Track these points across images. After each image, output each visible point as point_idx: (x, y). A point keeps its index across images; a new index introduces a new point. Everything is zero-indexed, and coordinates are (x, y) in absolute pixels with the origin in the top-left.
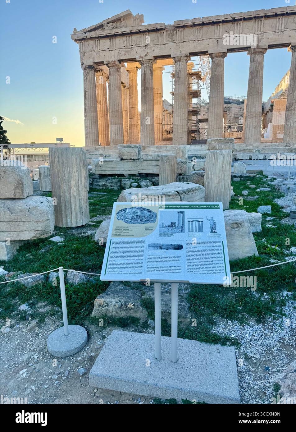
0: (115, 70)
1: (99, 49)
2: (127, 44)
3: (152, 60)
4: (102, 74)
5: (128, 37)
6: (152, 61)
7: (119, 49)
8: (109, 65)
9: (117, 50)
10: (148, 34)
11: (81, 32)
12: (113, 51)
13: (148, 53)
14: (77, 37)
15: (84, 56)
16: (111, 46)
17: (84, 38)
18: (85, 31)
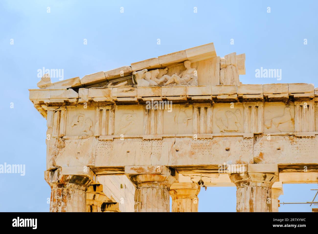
0: (157, 192)
1: (113, 134)
2: (199, 127)
3: (273, 173)
4: (95, 196)
5: (202, 110)
6: (272, 175)
7: (173, 140)
8: (141, 179)
9: (169, 139)
10: (264, 106)
11: (63, 85)
12: (154, 143)
13: (261, 155)
14: (47, 97)
15: (62, 147)
16: (149, 127)
17: (70, 101)
18: (74, 84)
